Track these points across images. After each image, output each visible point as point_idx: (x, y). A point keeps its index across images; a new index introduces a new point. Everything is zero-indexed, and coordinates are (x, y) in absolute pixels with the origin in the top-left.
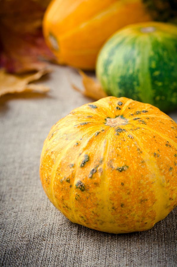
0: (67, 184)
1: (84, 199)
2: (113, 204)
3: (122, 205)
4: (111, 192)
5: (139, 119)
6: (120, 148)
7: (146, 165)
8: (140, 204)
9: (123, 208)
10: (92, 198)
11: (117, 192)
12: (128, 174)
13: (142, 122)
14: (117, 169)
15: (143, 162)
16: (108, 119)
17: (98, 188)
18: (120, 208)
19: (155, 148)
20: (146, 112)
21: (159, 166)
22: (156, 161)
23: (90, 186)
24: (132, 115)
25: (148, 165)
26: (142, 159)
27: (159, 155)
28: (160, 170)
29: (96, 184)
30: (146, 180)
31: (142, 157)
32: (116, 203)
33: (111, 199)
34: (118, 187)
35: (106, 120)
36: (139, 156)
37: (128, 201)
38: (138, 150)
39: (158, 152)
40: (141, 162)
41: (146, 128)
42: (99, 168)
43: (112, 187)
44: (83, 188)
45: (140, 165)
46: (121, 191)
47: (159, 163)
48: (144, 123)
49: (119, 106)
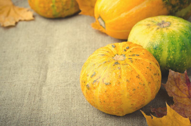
0: (84, 83)
1: (89, 93)
2: (100, 100)
3: (104, 102)
4: (100, 94)
5: (131, 59)
6: (111, 73)
7: (120, 85)
8: (113, 103)
9: (105, 103)
10: (92, 94)
11: (103, 94)
12: (110, 87)
13: (131, 61)
14: (105, 84)
15: (119, 83)
16: (116, 55)
17: (95, 90)
18: (103, 102)
19: (129, 77)
20: (138, 55)
21: (127, 87)
22: (127, 84)
23: (92, 88)
24: (130, 56)
25: (121, 85)
26: (119, 81)
27: (129, 81)
28: (127, 89)
29: (95, 88)
30: (118, 92)
31: (119, 80)
32: (101, 100)
33: (100, 97)
34: (103, 92)
35: (115, 55)
36: (118, 80)
37: (107, 100)
38: (119, 76)
39: (130, 80)
40: (118, 83)
41: (131, 65)
42: (98, 80)
43: (101, 91)
44: (88, 88)
45: (117, 84)
46: (104, 95)
47: (128, 85)
48: (132, 62)
49: (126, 49)
